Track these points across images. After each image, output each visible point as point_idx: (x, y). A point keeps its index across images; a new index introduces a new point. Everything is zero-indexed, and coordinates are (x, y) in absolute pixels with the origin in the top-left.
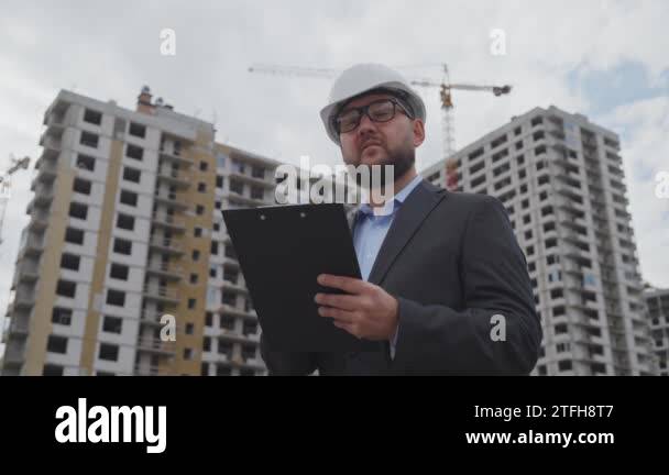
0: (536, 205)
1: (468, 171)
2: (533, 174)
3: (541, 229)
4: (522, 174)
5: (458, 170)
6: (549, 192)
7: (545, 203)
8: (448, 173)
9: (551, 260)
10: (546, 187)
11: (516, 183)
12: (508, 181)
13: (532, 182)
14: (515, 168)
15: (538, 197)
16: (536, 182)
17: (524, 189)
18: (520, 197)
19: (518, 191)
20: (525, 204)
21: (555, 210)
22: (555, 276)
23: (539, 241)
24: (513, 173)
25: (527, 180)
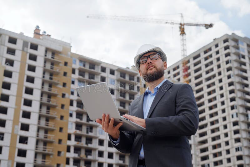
0: (226, 81)
1: (193, 65)
2: (224, 66)
3: (228, 92)
4: (219, 66)
5: (188, 65)
6: (231, 75)
7: (230, 80)
8: (183, 66)
9: (233, 108)
10: (230, 72)
11: (216, 71)
12: (212, 70)
13: (224, 70)
14: (215, 63)
15: (226, 78)
16: (226, 70)
17: (220, 74)
18: (218, 78)
19: (217, 75)
20: (220, 81)
21: (234, 83)
22: (235, 116)
23: (227, 99)
24: (214, 66)
25: (221, 69)
